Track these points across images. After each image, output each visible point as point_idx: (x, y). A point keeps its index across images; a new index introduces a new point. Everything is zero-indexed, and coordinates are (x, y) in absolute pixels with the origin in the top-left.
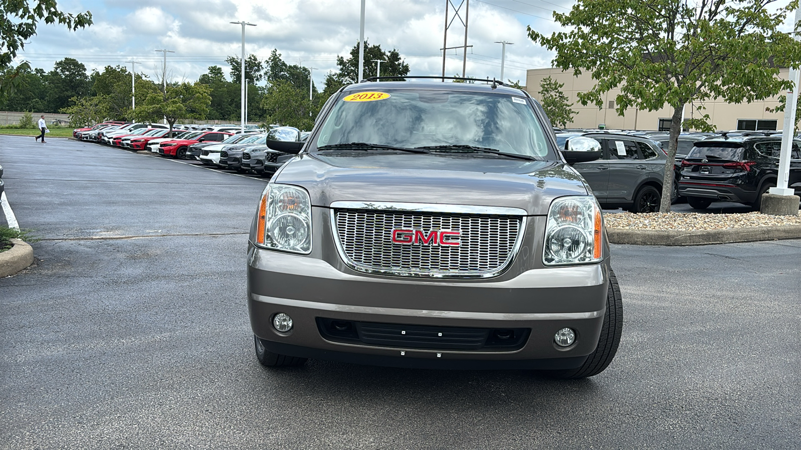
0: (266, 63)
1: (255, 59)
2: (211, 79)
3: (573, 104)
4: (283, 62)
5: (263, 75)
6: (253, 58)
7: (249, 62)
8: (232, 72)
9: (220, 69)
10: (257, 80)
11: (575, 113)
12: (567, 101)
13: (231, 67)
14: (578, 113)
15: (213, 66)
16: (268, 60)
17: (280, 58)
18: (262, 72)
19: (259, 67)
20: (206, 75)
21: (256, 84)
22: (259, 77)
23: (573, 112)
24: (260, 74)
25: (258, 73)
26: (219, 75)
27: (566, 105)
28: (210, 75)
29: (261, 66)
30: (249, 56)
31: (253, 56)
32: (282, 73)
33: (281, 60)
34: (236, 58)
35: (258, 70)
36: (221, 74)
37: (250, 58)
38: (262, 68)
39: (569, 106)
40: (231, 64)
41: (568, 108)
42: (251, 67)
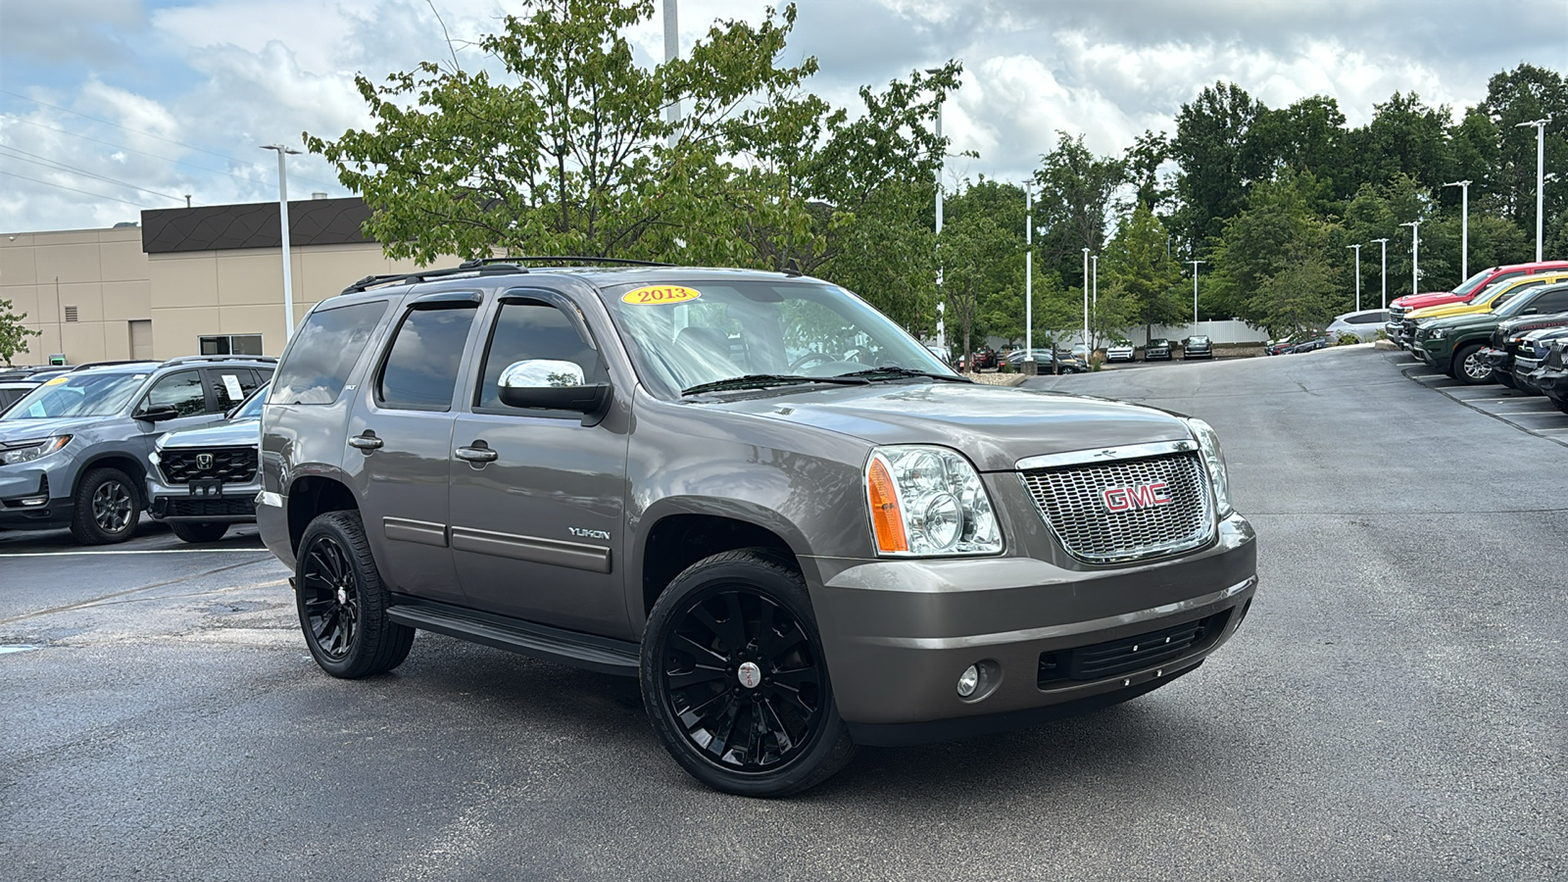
3: (25, 315)
11: (33, 333)
12: (10, 308)
14: (40, 333)
23: (26, 333)
27: (9, 317)
39: (16, 319)
41: (15, 324)
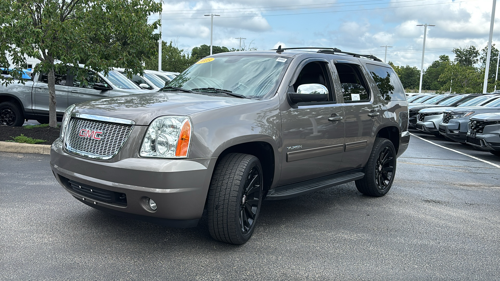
0: (483, 51)
1: (474, 49)
2: (440, 64)
4: (496, 49)
5: (479, 59)
6: (472, 48)
7: (469, 51)
8: (456, 59)
9: (447, 57)
10: (475, 63)
13: (456, 55)
15: (443, 55)
16: (484, 49)
17: (494, 47)
18: (478, 58)
19: (476, 54)
20: (438, 61)
21: (473, 66)
22: (476, 61)
24: (477, 58)
25: (475, 58)
26: (446, 61)
28: (440, 61)
29: (479, 53)
30: (469, 47)
31: (473, 47)
32: (495, 57)
33: (494, 48)
34: (459, 48)
35: (476, 56)
36: (448, 60)
37: (470, 48)
38: (479, 54)
40: (456, 53)
42: (470, 55)
